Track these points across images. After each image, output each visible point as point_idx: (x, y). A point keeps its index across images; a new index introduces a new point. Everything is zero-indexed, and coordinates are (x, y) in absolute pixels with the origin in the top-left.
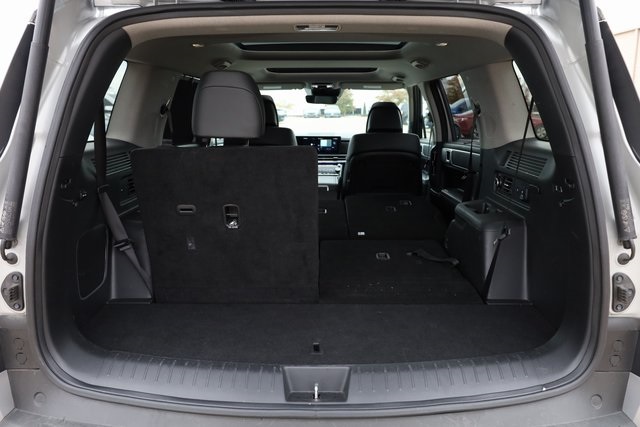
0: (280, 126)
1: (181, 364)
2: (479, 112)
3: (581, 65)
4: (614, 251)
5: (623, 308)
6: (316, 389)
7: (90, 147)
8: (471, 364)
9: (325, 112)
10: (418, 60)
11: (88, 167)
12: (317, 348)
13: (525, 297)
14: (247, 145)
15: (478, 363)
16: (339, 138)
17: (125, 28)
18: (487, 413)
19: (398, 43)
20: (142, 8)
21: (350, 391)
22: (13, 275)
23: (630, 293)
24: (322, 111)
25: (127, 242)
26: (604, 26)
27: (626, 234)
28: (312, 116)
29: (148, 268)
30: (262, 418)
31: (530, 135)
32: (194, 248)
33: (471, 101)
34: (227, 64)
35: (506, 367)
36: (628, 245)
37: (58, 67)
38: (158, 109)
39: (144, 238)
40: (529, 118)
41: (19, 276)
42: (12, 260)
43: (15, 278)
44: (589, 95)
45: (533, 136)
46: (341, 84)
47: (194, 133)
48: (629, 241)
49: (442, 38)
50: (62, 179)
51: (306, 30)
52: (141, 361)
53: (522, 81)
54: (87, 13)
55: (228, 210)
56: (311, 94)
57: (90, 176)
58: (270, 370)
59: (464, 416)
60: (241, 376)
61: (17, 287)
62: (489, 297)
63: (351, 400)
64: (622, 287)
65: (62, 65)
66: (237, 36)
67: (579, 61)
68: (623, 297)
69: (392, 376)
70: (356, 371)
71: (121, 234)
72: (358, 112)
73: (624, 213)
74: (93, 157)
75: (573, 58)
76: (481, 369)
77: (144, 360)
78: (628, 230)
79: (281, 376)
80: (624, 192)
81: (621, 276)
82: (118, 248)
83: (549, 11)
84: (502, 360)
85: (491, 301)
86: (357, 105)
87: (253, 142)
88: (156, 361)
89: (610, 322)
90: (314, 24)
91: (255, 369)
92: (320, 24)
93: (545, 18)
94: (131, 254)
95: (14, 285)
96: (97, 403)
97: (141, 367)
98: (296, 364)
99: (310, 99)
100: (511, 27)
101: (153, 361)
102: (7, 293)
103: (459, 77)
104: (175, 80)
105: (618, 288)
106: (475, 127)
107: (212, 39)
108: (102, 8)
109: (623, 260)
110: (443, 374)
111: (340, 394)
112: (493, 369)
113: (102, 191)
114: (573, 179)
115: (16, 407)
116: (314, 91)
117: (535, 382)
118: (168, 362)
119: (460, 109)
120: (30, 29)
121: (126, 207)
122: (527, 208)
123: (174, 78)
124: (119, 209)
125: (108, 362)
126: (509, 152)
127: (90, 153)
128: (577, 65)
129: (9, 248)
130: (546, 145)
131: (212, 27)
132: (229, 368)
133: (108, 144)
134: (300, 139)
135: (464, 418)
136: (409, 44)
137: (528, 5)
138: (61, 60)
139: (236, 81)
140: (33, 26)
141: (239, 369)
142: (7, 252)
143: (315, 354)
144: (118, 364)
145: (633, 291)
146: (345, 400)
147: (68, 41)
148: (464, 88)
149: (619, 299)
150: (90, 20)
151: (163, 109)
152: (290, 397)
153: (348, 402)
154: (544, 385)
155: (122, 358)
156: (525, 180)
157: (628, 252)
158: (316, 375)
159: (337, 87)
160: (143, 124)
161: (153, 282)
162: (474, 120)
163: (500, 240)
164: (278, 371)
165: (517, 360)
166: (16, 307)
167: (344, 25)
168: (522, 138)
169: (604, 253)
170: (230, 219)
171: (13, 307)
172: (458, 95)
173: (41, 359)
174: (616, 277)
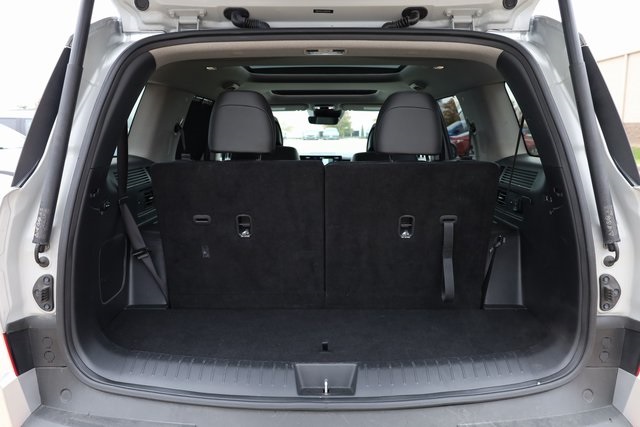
0: (285, 145)
1: (198, 361)
2: (474, 131)
3: (566, 85)
4: (600, 254)
5: (610, 307)
6: (326, 384)
7: (114, 161)
8: (470, 361)
9: (324, 134)
10: (416, 82)
11: (112, 180)
12: (325, 348)
13: (520, 302)
14: (259, 160)
15: (477, 359)
16: (340, 157)
17: (151, 52)
18: (486, 405)
19: (397, 67)
20: (166, 34)
21: (358, 385)
22: (44, 278)
23: (616, 293)
24: (321, 134)
25: (144, 251)
26: (586, 51)
27: (611, 238)
28: (311, 138)
29: (164, 276)
30: (275, 410)
31: (522, 151)
32: (208, 256)
33: (467, 121)
34: (235, 86)
35: (502, 363)
36: (612, 248)
37: (90, 87)
38: (172, 128)
39: (160, 247)
40: (521, 134)
41: (51, 279)
42: (44, 263)
43: (47, 280)
44: (574, 112)
45: (525, 152)
46: (342, 106)
47: (210, 148)
48: (613, 244)
49: (439, 61)
50: (91, 189)
51: (315, 54)
52: (161, 359)
53: (516, 105)
54: (116, 38)
55: (241, 220)
56: (313, 115)
57: (113, 189)
58: (283, 367)
59: (464, 409)
60: (255, 372)
61: (48, 289)
62: (487, 302)
63: (358, 394)
64: (608, 287)
65: (94, 85)
66: (246, 60)
67: (564, 81)
68: (610, 296)
69: (397, 372)
70: (362, 367)
71: (139, 243)
72: (356, 134)
73: (608, 219)
74: (116, 170)
75: (559, 79)
76: (479, 365)
77: (164, 358)
78: (612, 234)
79: (293, 372)
80: (608, 200)
81: (608, 277)
82: (136, 256)
83: (536, 37)
84: (499, 357)
85: (488, 306)
86: (355, 127)
87: (265, 156)
88: (175, 359)
89: (598, 321)
90: (323, 48)
91: (268, 366)
92: (327, 48)
93: (533, 43)
94: (148, 262)
95: (46, 287)
96: (120, 399)
97: (162, 365)
98: (307, 361)
99: (312, 120)
100: (502, 51)
101: (172, 360)
102: (39, 294)
103: (455, 99)
104: (188, 101)
105: (605, 289)
106: (471, 147)
107: (225, 62)
108: (129, 33)
109: (609, 262)
110: (443, 370)
111: (348, 389)
112: (491, 366)
113: (123, 202)
114: (561, 189)
115: (43, 403)
116: (317, 113)
117: (530, 377)
118: (187, 360)
119: (457, 131)
120: (67, 52)
121: (144, 218)
122: (520, 218)
123: (187, 99)
124: (137, 221)
125: (130, 361)
126: (503, 167)
127: (114, 166)
128: (562, 85)
129: (42, 251)
130: (537, 160)
131: (230, 51)
132: (244, 365)
133: (130, 160)
134: (303, 157)
135: (465, 410)
136: (408, 67)
137: (517, 31)
138: (93, 81)
139: (251, 100)
140: (70, 50)
141: (254, 366)
142: (41, 255)
143: (325, 353)
144: (140, 363)
145: (619, 291)
146: (353, 394)
147: (99, 63)
148: (460, 110)
149: (606, 299)
150: (119, 44)
151: (177, 128)
152: (301, 391)
153: (356, 396)
154: (538, 380)
155: (143, 357)
156: (518, 192)
157: (613, 254)
158: (326, 372)
159: (338, 109)
160: (157, 142)
161: (169, 290)
162: (470, 140)
163: (495, 249)
164: (290, 367)
165: (513, 357)
166: (47, 307)
167: (351, 49)
168: (514, 154)
169: (590, 255)
170: (242, 229)
171: (43, 308)
172: (454, 117)
173: (68, 357)
174: (602, 279)
